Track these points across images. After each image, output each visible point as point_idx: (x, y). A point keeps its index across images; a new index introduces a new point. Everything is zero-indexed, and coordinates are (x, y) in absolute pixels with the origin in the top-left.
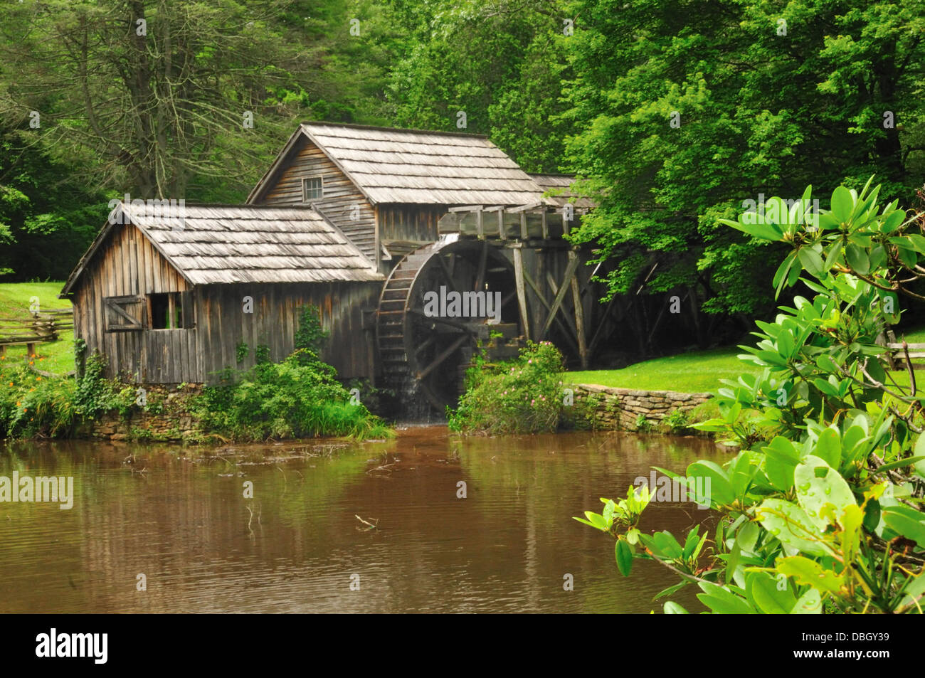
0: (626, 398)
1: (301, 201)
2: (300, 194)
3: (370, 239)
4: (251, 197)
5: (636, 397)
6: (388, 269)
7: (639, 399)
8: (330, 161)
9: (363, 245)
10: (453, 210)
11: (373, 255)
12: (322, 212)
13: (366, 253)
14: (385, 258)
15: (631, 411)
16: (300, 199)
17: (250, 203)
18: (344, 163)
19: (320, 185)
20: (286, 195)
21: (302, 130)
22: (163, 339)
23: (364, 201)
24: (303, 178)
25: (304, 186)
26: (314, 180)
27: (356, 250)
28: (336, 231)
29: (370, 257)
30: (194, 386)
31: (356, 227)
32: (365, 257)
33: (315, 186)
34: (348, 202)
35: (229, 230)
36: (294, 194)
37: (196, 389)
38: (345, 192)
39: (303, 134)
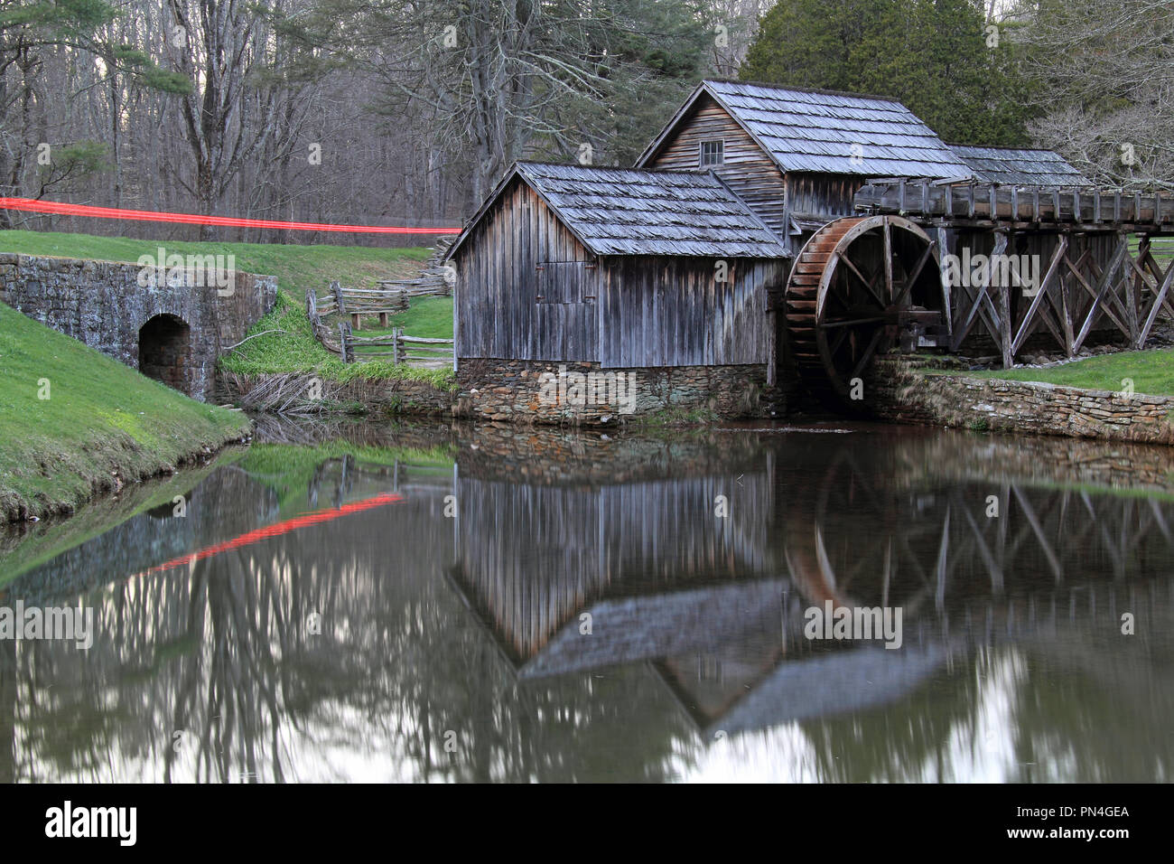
0: (1081, 399)
1: (698, 166)
2: (697, 158)
3: (777, 211)
4: (641, 160)
5: (1095, 398)
6: (796, 245)
7: (1098, 400)
8: (735, 123)
9: (768, 217)
10: (871, 182)
11: (779, 229)
12: (722, 179)
13: (771, 226)
14: (793, 233)
15: (1087, 414)
16: (696, 163)
17: (640, 166)
18: (751, 125)
19: (720, 150)
20: (681, 159)
21: (704, 87)
22: (555, 313)
23: (775, 168)
24: (700, 141)
25: (701, 150)
26: (713, 144)
27: (759, 223)
28: (737, 201)
29: (776, 230)
30: (589, 365)
31: (762, 196)
32: (770, 231)
33: (714, 150)
34: (753, 169)
35: (627, 195)
36: (689, 158)
37: (590, 368)
38: (750, 158)
39: (704, 92)
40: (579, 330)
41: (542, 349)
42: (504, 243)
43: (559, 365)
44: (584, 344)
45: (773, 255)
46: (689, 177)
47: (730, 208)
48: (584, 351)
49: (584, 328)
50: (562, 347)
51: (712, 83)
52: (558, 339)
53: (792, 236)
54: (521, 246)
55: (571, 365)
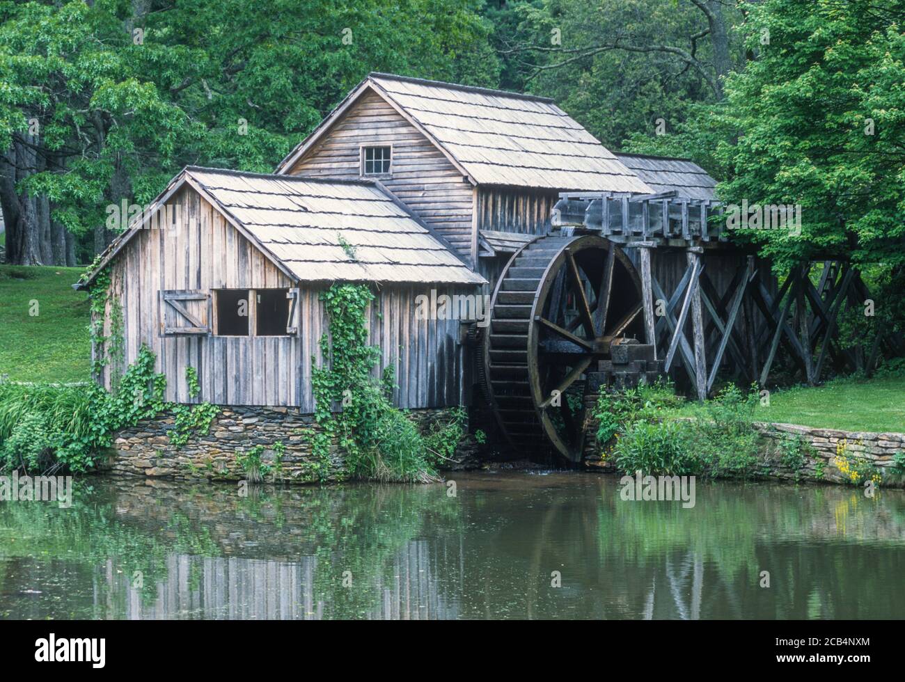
1: (357, 175)
2: (355, 165)
4: (282, 166)
8: (409, 126)
9: (451, 236)
10: (564, 195)
11: (467, 249)
12: (390, 189)
13: (456, 247)
18: (431, 129)
20: (335, 165)
21: (369, 83)
22: (237, 348)
23: (460, 179)
24: (361, 145)
25: (362, 155)
26: (378, 149)
27: (442, 242)
28: (412, 217)
29: (461, 251)
30: (284, 410)
31: (443, 212)
32: (455, 251)
33: (378, 157)
34: (430, 180)
35: (306, 210)
36: (346, 165)
37: (286, 414)
38: (427, 167)
39: (369, 89)
40: (270, 368)
41: (219, 390)
42: (163, 264)
43: (240, 410)
44: (276, 384)
45: (466, 281)
46: (354, 187)
47: (409, 225)
48: (276, 393)
49: (277, 366)
50: (245, 388)
51: (377, 80)
52: (242, 380)
53: (481, 259)
54: (188, 268)
55: (258, 411)
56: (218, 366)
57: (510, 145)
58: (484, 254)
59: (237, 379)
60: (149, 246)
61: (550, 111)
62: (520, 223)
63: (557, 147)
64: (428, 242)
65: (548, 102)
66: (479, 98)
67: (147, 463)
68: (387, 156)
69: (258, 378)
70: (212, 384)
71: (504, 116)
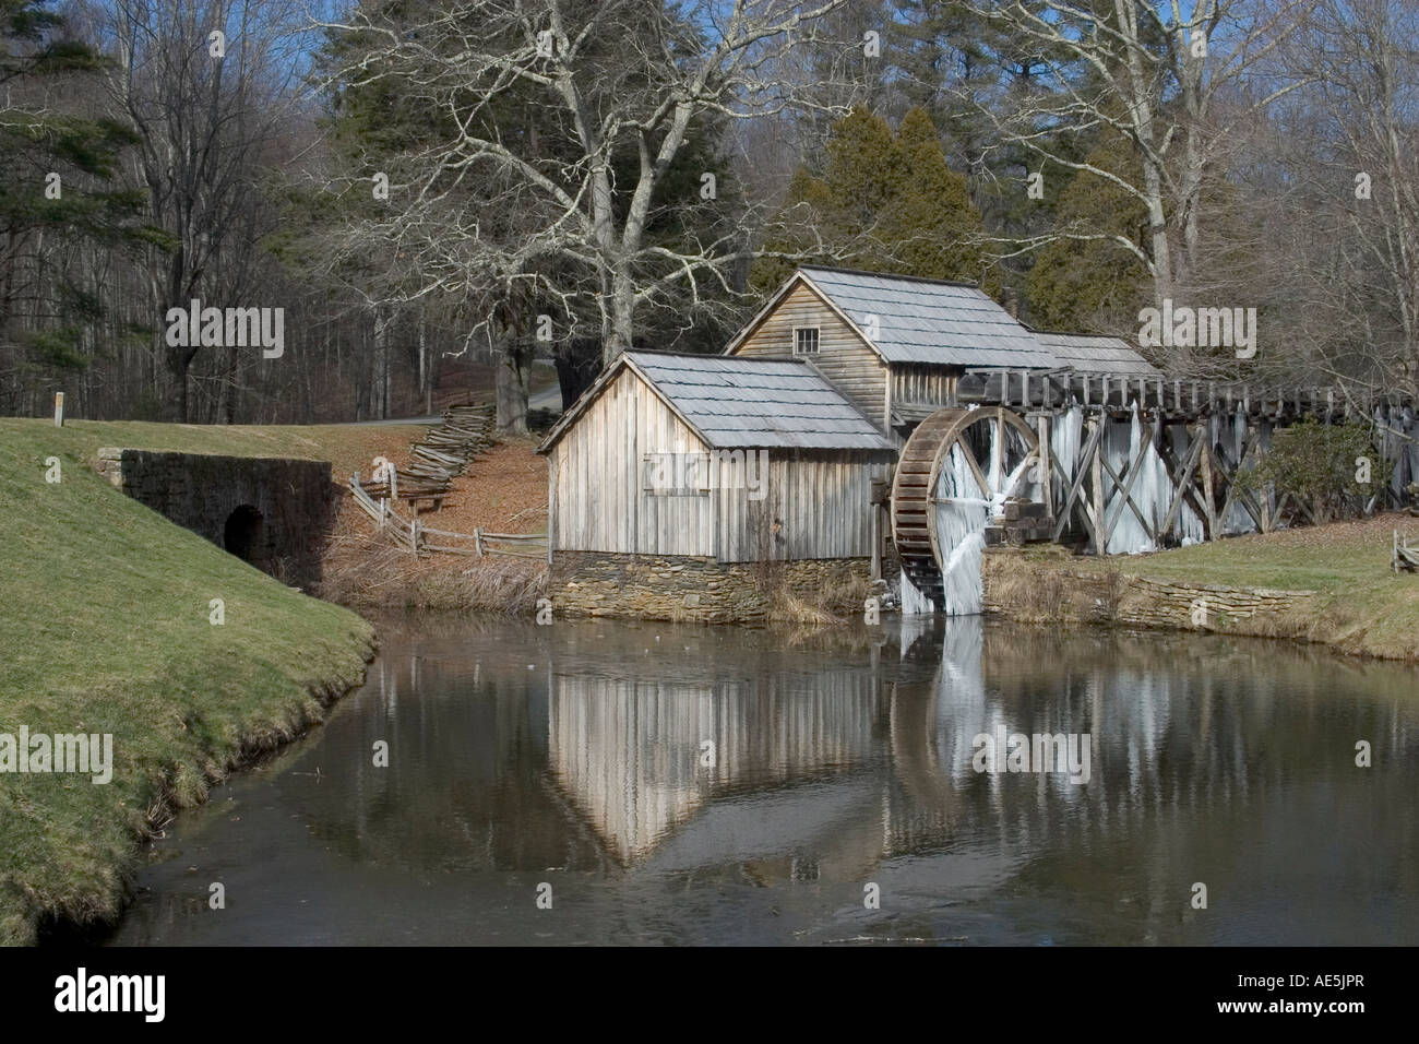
1: (791, 354)
2: (789, 345)
3: (879, 401)
8: (832, 311)
10: (970, 371)
11: (881, 418)
14: (895, 424)
16: (789, 350)
20: (772, 345)
21: (799, 274)
22: (666, 506)
23: (874, 357)
24: (794, 328)
25: (795, 336)
26: (808, 331)
27: (860, 412)
28: (834, 390)
29: (876, 420)
30: (704, 560)
31: (861, 386)
32: (870, 421)
33: (808, 338)
34: (851, 358)
35: (733, 386)
36: (781, 345)
37: (705, 563)
38: (849, 347)
39: (799, 279)
40: (692, 523)
41: (651, 542)
42: (606, 432)
43: (669, 559)
44: (698, 537)
45: (877, 446)
46: (784, 365)
47: (831, 397)
48: (697, 544)
49: (698, 521)
50: (673, 540)
51: (806, 271)
52: (670, 534)
53: (894, 427)
54: (627, 436)
55: (683, 560)
56: (651, 521)
57: (929, 327)
58: (897, 424)
59: (666, 533)
60: (595, 417)
61: (974, 295)
62: (933, 395)
63: (976, 328)
64: (846, 412)
65: (972, 287)
66: (905, 285)
67: (593, 604)
68: (816, 338)
69: (683, 531)
70: (646, 536)
71: (929, 300)
